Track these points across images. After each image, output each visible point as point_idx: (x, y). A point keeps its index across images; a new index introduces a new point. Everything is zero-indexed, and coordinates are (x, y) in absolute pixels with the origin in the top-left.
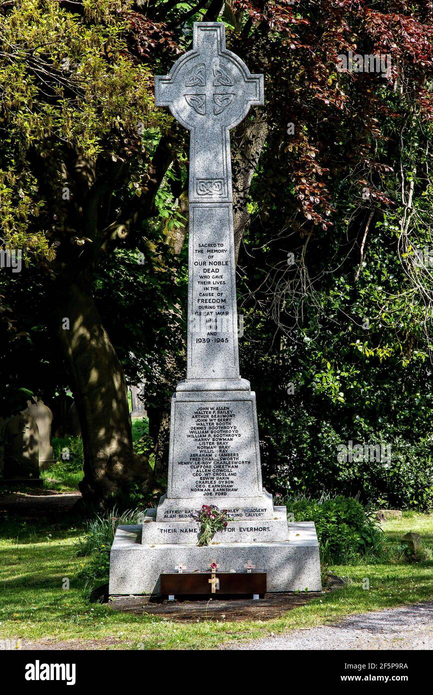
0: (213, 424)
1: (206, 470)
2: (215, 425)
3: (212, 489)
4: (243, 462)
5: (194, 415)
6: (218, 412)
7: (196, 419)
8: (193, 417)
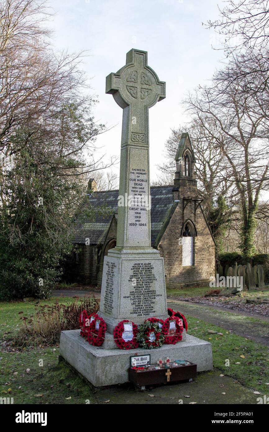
0: (142, 273)
1: (138, 301)
2: (143, 274)
3: (142, 312)
4: (158, 295)
5: (132, 268)
6: (145, 266)
7: (133, 270)
8: (132, 269)
